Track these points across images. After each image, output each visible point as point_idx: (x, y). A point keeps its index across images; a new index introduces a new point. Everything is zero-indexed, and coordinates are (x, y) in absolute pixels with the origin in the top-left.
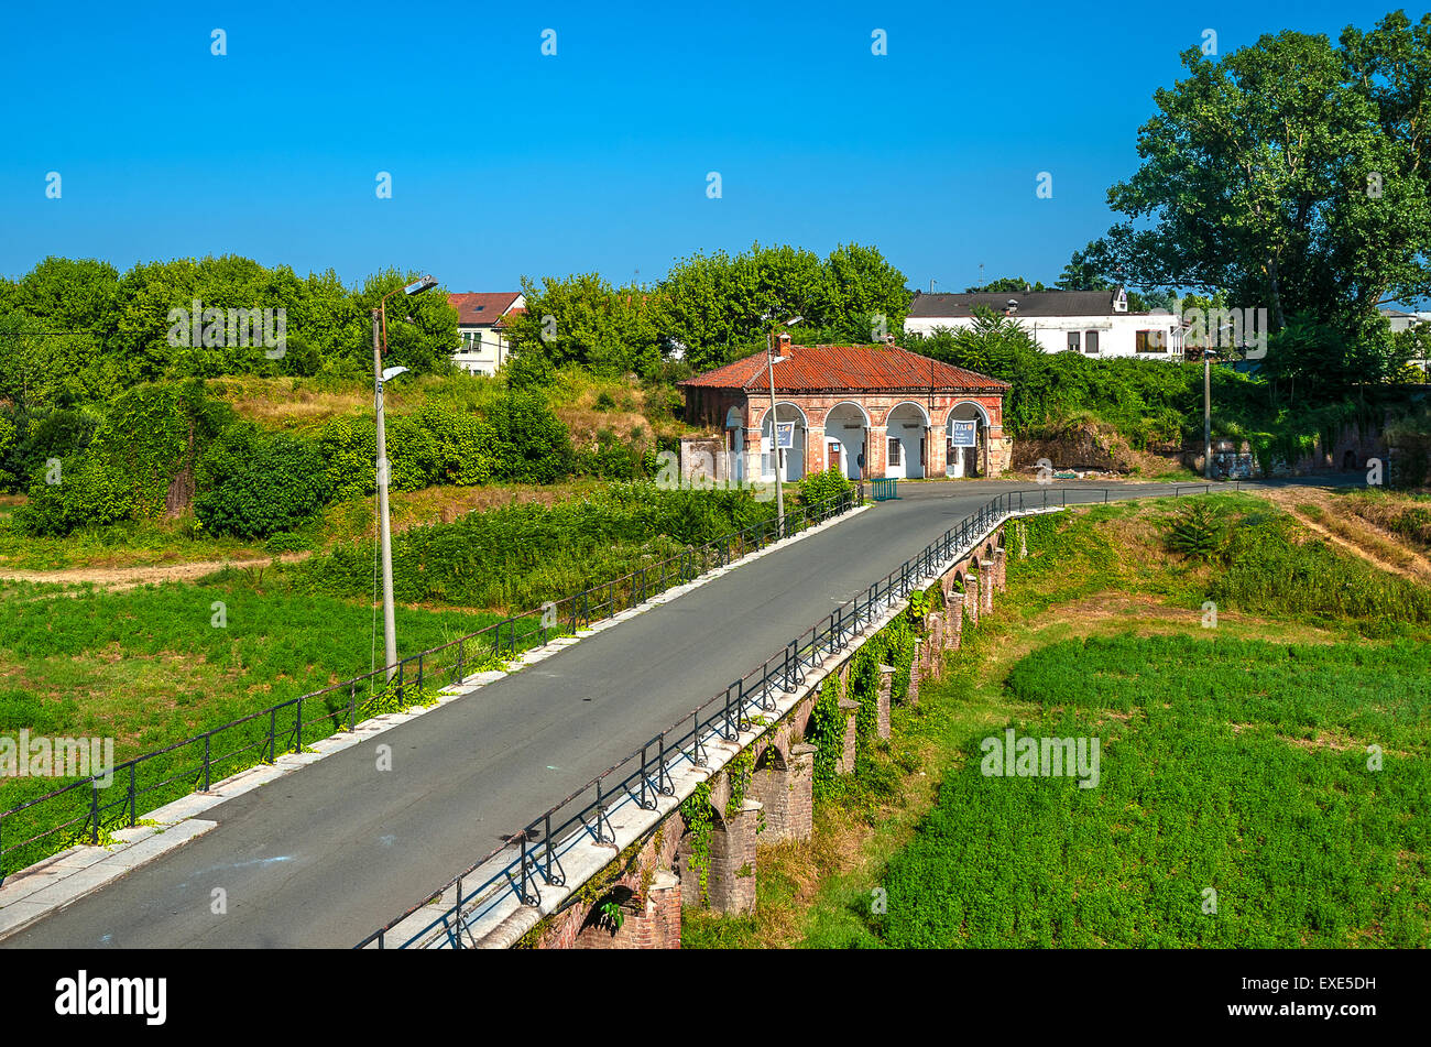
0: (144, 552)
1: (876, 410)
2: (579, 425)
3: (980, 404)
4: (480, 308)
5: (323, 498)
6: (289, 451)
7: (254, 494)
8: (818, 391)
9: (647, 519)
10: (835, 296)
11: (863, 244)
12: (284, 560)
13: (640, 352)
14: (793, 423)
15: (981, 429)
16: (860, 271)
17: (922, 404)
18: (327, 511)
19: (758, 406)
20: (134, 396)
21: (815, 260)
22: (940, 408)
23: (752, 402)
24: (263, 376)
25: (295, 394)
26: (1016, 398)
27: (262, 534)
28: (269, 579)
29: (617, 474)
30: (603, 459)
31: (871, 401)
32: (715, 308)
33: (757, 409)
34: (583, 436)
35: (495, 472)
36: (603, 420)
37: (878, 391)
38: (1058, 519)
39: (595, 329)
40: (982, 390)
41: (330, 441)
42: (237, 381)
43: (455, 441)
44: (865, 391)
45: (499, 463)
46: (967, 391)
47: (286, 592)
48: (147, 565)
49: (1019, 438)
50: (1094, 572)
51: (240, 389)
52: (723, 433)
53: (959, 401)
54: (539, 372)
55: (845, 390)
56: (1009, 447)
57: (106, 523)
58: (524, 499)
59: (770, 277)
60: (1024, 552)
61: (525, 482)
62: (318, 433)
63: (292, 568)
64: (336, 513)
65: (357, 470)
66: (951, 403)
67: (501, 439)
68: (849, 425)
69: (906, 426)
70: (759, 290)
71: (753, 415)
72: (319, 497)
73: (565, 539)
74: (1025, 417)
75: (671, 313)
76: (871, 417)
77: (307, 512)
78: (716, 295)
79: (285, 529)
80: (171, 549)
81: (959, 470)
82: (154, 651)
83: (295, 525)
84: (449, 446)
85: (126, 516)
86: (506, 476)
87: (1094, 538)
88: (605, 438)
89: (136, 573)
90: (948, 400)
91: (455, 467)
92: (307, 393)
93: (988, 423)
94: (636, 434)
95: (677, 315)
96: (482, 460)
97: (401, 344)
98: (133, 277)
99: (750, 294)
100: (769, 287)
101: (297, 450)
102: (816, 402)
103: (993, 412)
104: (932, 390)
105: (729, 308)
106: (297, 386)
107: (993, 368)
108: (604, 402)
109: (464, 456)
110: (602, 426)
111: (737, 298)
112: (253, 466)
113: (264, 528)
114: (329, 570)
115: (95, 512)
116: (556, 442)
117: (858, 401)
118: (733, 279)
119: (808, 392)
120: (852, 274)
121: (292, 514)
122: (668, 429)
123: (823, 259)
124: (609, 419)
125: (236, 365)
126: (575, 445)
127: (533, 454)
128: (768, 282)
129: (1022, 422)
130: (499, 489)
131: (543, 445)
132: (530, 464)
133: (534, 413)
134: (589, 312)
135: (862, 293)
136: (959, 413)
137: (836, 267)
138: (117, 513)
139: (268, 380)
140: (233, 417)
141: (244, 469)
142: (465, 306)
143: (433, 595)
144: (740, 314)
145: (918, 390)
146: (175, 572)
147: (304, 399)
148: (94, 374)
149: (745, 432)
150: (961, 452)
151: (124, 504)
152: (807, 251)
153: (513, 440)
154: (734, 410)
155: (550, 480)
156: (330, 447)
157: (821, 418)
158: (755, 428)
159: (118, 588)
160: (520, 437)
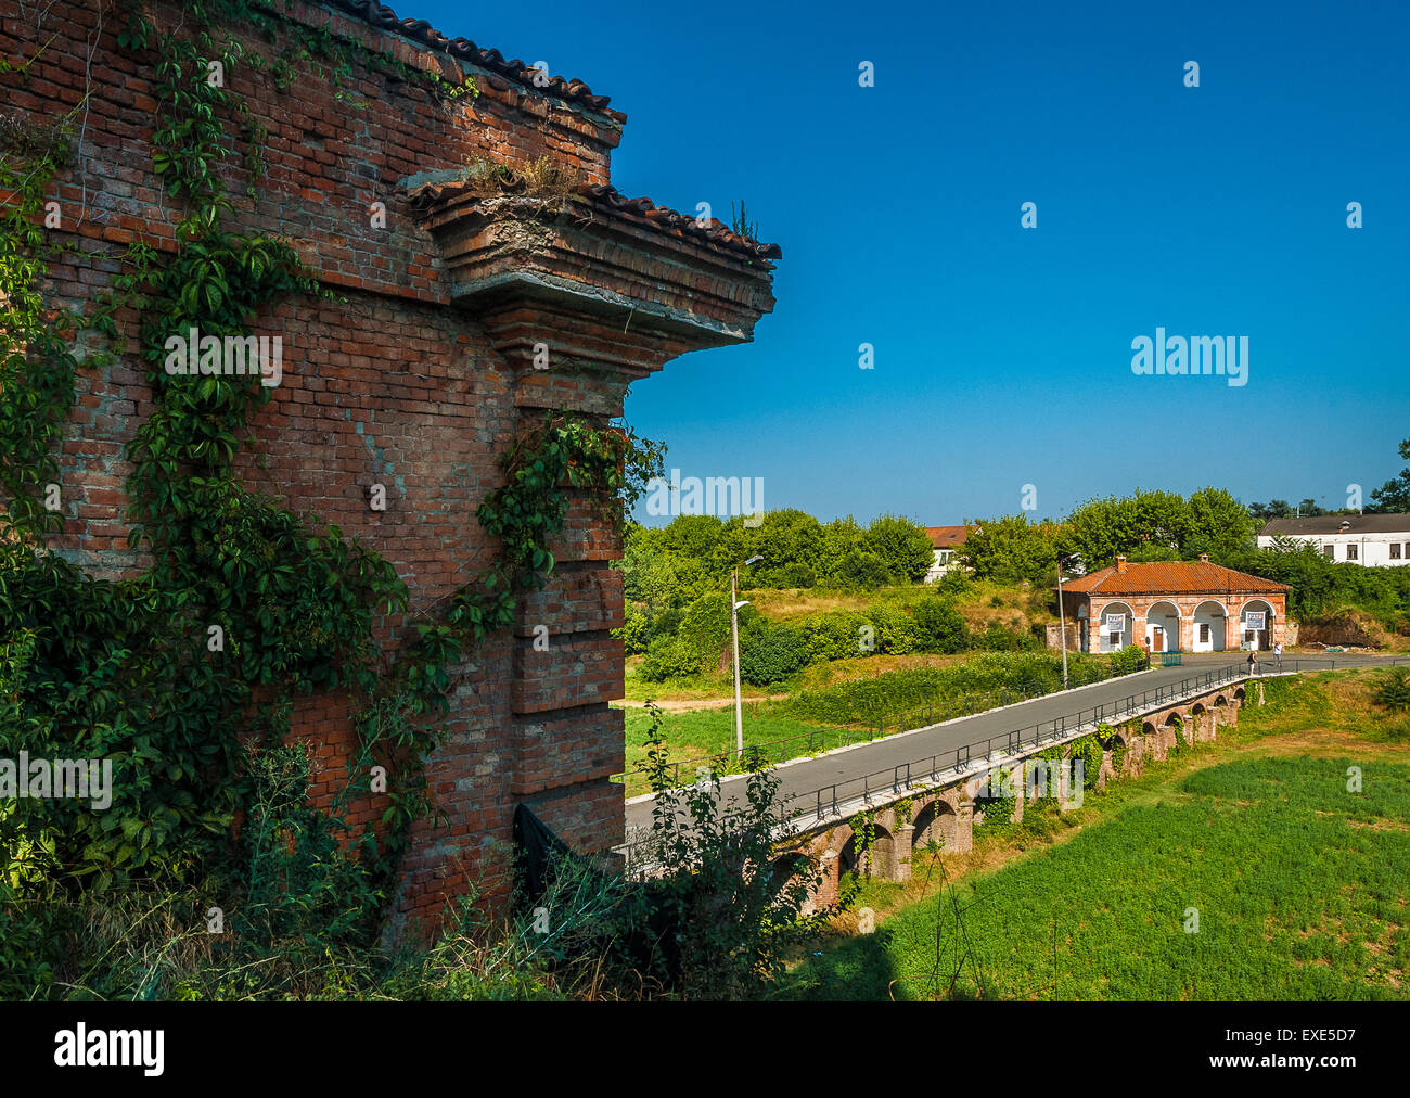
0: (698, 693)
1: (1186, 606)
2: (976, 617)
3: (1267, 600)
4: (953, 536)
5: (803, 662)
6: (783, 634)
7: (762, 660)
8: (1141, 594)
9: (999, 677)
10: (1193, 524)
11: (1218, 488)
12: (773, 698)
13: (1043, 566)
14: (1124, 615)
15: (1269, 617)
16: (1212, 506)
17: (1222, 601)
18: (806, 669)
19: (1098, 605)
20: (702, 601)
21: (1180, 499)
22: (1236, 604)
23: (1093, 602)
24: (780, 588)
25: (799, 599)
26: (1300, 597)
27: (767, 683)
28: (762, 709)
29: (999, 648)
30: (990, 639)
31: (1182, 599)
32: (1104, 535)
33: (1097, 606)
34: (979, 623)
35: (916, 647)
36: (993, 614)
37: (1187, 593)
38: (1291, 680)
39: (1011, 552)
40: (1269, 591)
41: (808, 629)
42: (762, 592)
43: (890, 628)
44: (1177, 593)
45: (918, 641)
46: (1257, 592)
47: (769, 717)
48: (699, 699)
49: (1303, 624)
50: (1310, 716)
51: (764, 597)
52: (1076, 621)
53: (1249, 600)
54: (958, 583)
55: (1162, 593)
56: (1296, 630)
57: (683, 675)
58: (932, 662)
59: (1146, 512)
60: (1262, 701)
61: (935, 653)
62: (803, 623)
63: (777, 703)
64: (811, 671)
65: (824, 645)
66: (1245, 601)
67: (921, 627)
68: (1168, 617)
69: (1213, 616)
70: (1137, 521)
71: (1094, 610)
72: (801, 661)
73: (941, 688)
74: (1307, 609)
75: (1073, 539)
76: (1182, 610)
77: (793, 671)
78: (1106, 526)
79: (780, 680)
80: (714, 690)
81: (1255, 645)
82: (682, 746)
83: (786, 678)
84: (886, 631)
85: (695, 671)
86: (923, 649)
87: (1316, 694)
88: (993, 625)
89: (689, 704)
90: (1242, 599)
91: (889, 643)
92: (806, 598)
93: (1274, 614)
94: (1015, 622)
95: (1077, 540)
96: (907, 639)
97: (867, 567)
98: (728, 525)
99: (1129, 524)
100: (1145, 520)
101: (788, 634)
102: (1140, 601)
103: (1279, 607)
104: (1229, 592)
105: (1114, 534)
106: (800, 594)
107: (1281, 575)
108: (996, 602)
109: (895, 637)
110: (992, 617)
111: (1120, 528)
112: (762, 642)
113: (768, 680)
114: (796, 705)
115: (678, 669)
116: (957, 629)
117: (1172, 600)
118: (1118, 515)
119: (1134, 594)
120: (1206, 509)
121: (783, 671)
122: (1038, 619)
123: (1186, 499)
124: (998, 613)
125: (764, 582)
126: (972, 629)
127: (940, 636)
128: (1143, 515)
129: (1305, 612)
130: (917, 657)
131: (946, 630)
132: (939, 642)
133: (942, 610)
134: (1006, 541)
135: (1213, 521)
136: (1251, 607)
137: (1195, 504)
138: (690, 670)
139: (782, 591)
140: (757, 613)
141: (757, 645)
142: (943, 535)
143: (854, 720)
144: (1122, 539)
145: (1218, 592)
146: (711, 704)
147: (803, 602)
148: (701, 585)
149: (1089, 621)
150: (1256, 633)
151: (694, 665)
152: (1176, 493)
153: (928, 627)
154: (1082, 607)
155: (953, 652)
156: (808, 632)
157: (1145, 611)
158: (1096, 618)
159: (677, 712)
160: (932, 625)
